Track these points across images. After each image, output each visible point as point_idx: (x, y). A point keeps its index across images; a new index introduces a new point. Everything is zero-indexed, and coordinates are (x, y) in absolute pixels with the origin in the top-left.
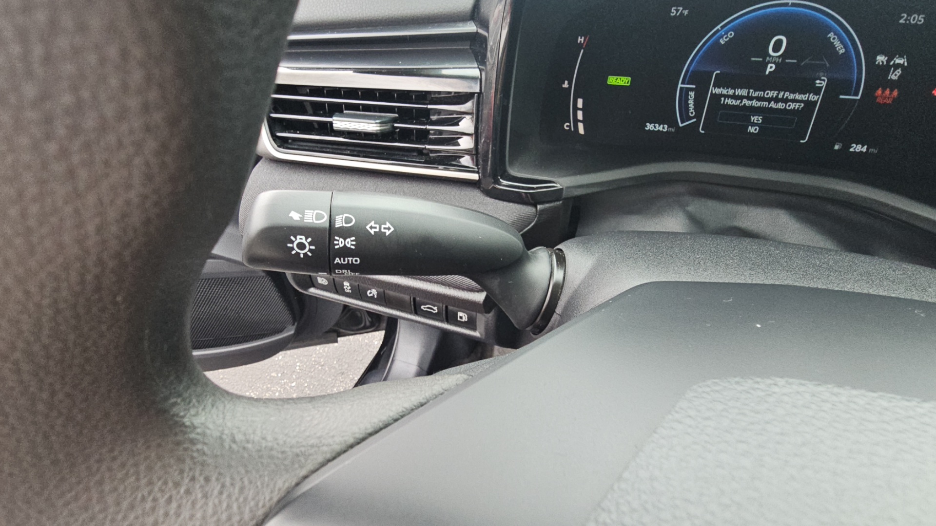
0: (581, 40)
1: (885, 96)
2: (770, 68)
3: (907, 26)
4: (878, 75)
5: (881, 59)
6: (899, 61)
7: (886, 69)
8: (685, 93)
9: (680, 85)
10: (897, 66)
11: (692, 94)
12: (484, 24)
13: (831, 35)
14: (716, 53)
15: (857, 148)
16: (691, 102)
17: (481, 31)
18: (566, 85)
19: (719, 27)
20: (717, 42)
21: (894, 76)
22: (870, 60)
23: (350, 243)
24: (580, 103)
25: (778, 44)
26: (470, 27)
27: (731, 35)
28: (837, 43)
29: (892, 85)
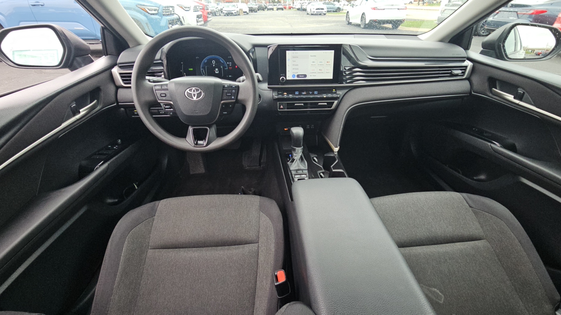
0: (182, 63)
1: (230, 68)
2: (214, 65)
3: (229, 58)
4: (228, 65)
5: (228, 63)
6: (230, 63)
7: (229, 64)
8: (202, 70)
9: (201, 69)
10: (230, 64)
11: (204, 70)
12: (162, 61)
13: (220, 60)
14: (205, 63)
15: (230, 76)
16: (204, 72)
17: (162, 62)
18: (181, 71)
19: (204, 60)
20: (205, 62)
21: (230, 65)
22: (227, 63)
23: (152, 81)
24: (185, 74)
25: (214, 62)
26: (160, 61)
27: (206, 61)
28: (221, 61)
29: (231, 66)
